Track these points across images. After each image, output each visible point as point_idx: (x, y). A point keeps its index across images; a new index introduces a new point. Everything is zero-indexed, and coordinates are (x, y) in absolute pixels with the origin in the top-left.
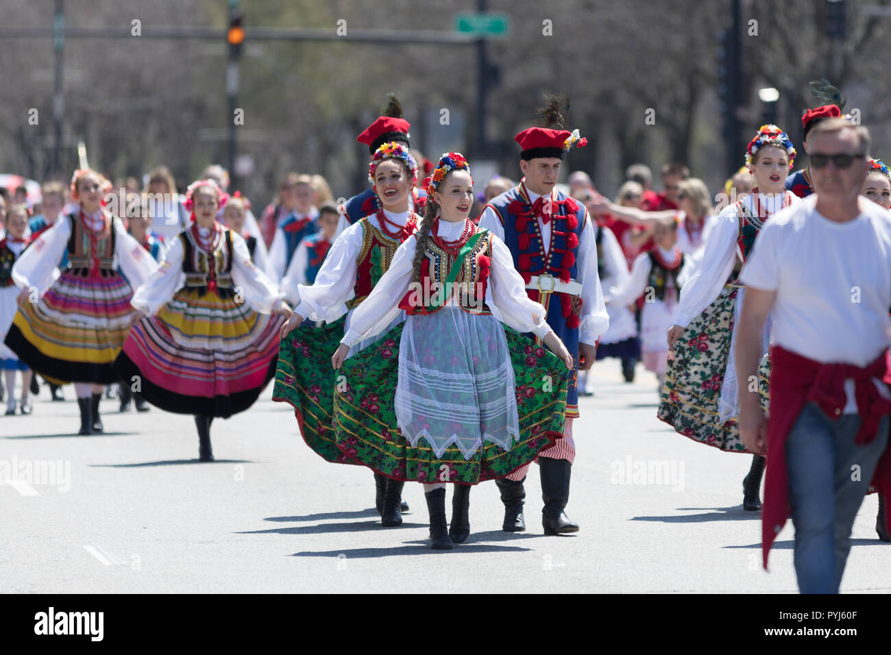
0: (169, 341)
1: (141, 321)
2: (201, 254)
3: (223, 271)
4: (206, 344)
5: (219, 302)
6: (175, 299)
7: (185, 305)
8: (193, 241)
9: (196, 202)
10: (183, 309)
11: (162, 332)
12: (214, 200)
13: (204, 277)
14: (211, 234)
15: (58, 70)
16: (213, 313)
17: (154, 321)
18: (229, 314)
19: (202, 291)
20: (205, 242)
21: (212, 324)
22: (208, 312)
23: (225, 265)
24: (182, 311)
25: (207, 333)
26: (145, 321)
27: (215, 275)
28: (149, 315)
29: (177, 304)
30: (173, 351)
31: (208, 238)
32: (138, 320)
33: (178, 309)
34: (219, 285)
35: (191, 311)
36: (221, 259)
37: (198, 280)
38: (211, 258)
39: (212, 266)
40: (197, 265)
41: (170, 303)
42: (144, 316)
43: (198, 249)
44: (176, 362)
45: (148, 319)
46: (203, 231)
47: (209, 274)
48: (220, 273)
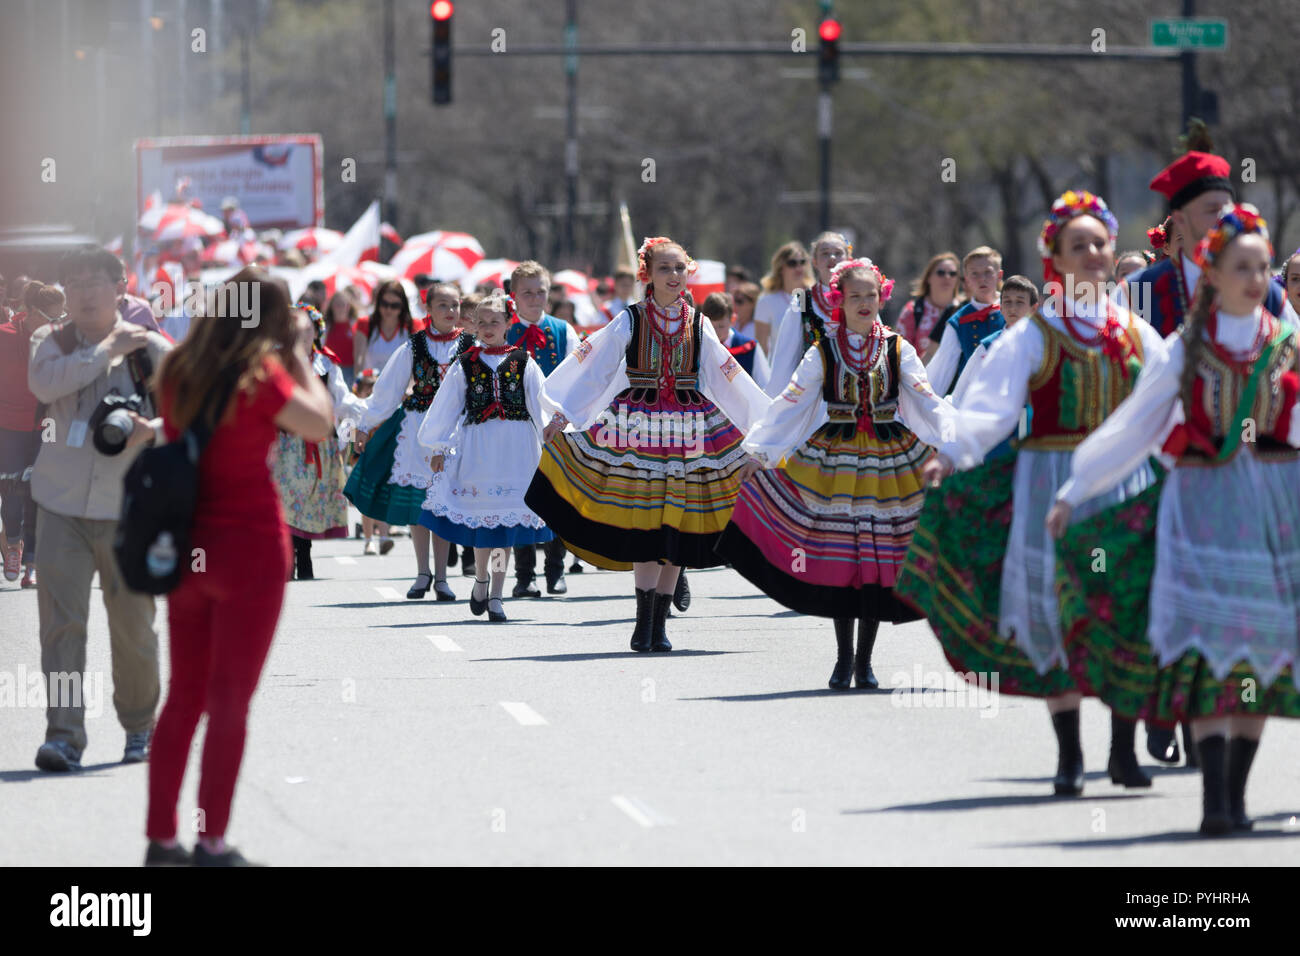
0: (801, 508)
1: (754, 475)
2: (847, 375)
3: (882, 400)
4: (847, 508)
5: (873, 445)
6: (809, 444)
7: (822, 453)
8: (838, 355)
9: (848, 293)
10: (819, 458)
11: (789, 493)
12: (875, 291)
13: (853, 410)
14: (866, 344)
15: (571, 104)
16: (863, 464)
17: (774, 476)
18: (890, 462)
19: (848, 432)
20: (857, 356)
21: (859, 479)
22: (855, 460)
23: (885, 391)
24: (818, 462)
25: (852, 492)
26: (761, 475)
27: (870, 407)
28: (767, 466)
29: (812, 452)
30: (807, 522)
31: (860, 350)
32: (750, 473)
33: (813, 459)
34: (875, 420)
35: (832, 461)
36: (879, 382)
37: (843, 413)
38: (864, 382)
39: (864, 394)
40: (842, 392)
41: (802, 450)
42: (761, 469)
43: (844, 367)
44: (812, 539)
45: (765, 473)
46: (855, 340)
47: (861, 406)
48: (878, 404)
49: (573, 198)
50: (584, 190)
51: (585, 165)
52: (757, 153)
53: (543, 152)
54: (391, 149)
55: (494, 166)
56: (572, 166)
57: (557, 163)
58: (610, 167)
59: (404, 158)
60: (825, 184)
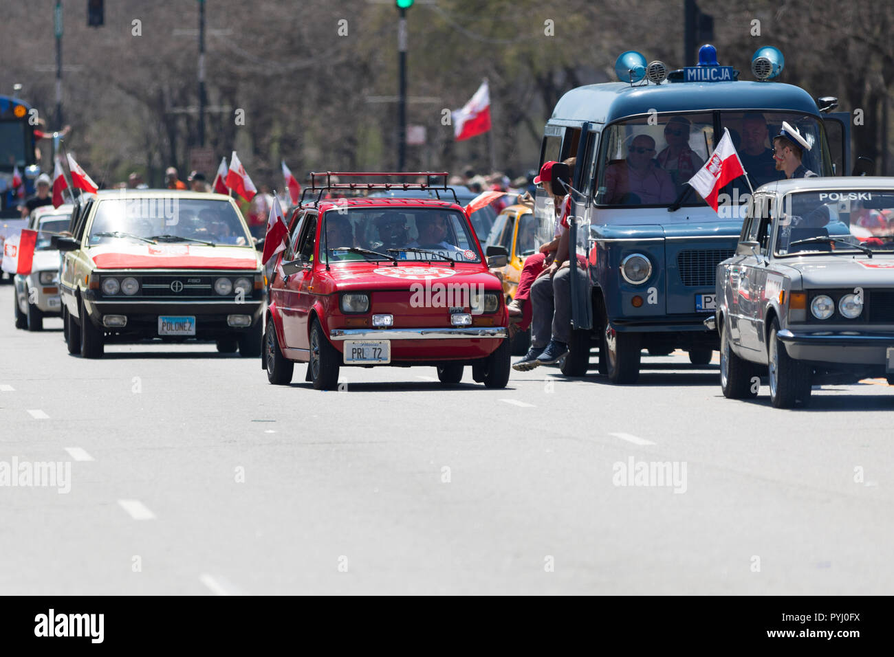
15: (202, 26)
49: (204, 101)
50: (213, 94)
51: (213, 74)
52: (348, 64)
53: (179, 64)
54: (59, 62)
55: (141, 75)
56: (202, 75)
57: (191, 72)
58: (233, 77)
59: (69, 69)
60: (403, 89)
